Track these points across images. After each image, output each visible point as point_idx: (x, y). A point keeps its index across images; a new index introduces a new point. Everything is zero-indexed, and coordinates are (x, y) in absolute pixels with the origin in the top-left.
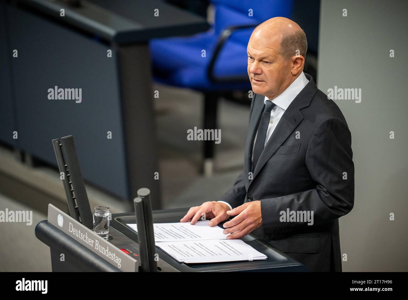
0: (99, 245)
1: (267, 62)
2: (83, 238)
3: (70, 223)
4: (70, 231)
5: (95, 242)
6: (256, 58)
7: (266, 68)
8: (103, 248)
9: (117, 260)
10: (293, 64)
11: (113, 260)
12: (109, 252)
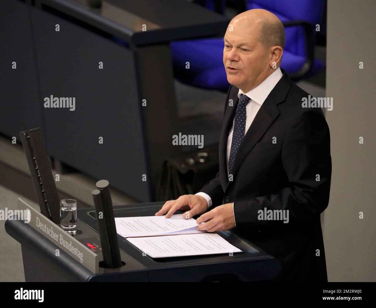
0: (63, 240)
1: (245, 50)
2: (48, 233)
3: (37, 217)
4: (37, 225)
5: (59, 236)
6: (234, 45)
7: (243, 56)
8: (67, 243)
9: (79, 255)
10: (271, 55)
11: (75, 254)
12: (72, 246)
